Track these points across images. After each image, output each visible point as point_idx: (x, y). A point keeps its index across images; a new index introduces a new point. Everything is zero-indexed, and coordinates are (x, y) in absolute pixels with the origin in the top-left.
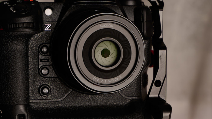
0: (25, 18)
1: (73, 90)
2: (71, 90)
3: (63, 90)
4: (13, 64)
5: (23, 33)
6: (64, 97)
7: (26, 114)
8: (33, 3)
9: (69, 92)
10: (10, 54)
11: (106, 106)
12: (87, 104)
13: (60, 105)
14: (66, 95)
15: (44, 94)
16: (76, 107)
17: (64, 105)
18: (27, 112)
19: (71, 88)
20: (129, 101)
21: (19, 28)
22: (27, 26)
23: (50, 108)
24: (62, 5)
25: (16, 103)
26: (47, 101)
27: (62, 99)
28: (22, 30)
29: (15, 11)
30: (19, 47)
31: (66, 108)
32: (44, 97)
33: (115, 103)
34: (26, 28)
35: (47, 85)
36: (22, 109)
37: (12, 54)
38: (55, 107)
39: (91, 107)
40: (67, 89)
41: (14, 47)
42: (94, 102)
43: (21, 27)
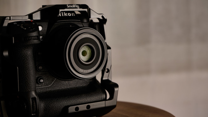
0: (33, 33)
1: (57, 79)
2: (56, 79)
3: (51, 79)
4: (26, 64)
5: (33, 43)
6: (52, 84)
7: (36, 97)
8: (33, 23)
9: (55, 80)
10: (24, 58)
11: (77, 87)
12: (65, 87)
13: (50, 89)
14: (53, 82)
15: (41, 83)
16: (59, 90)
17: (52, 89)
18: (37, 95)
19: (55, 78)
20: (89, 83)
21: (30, 39)
22: (35, 38)
23: (44, 92)
24: (47, 23)
25: (30, 90)
26: (42, 87)
27: (51, 85)
28: (32, 41)
29: (25, 29)
30: (29, 52)
31: (54, 91)
32: (40, 85)
33: (81, 85)
34: (35, 39)
35: (41, 77)
36: (33, 93)
37: (25, 58)
38: (47, 91)
39: (68, 89)
40: (53, 79)
41: (26, 53)
42: (69, 86)
43: (32, 39)
